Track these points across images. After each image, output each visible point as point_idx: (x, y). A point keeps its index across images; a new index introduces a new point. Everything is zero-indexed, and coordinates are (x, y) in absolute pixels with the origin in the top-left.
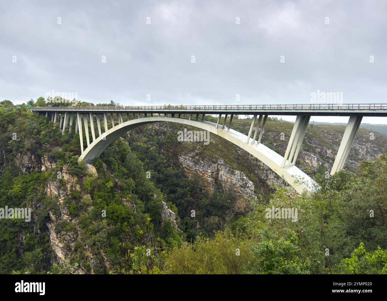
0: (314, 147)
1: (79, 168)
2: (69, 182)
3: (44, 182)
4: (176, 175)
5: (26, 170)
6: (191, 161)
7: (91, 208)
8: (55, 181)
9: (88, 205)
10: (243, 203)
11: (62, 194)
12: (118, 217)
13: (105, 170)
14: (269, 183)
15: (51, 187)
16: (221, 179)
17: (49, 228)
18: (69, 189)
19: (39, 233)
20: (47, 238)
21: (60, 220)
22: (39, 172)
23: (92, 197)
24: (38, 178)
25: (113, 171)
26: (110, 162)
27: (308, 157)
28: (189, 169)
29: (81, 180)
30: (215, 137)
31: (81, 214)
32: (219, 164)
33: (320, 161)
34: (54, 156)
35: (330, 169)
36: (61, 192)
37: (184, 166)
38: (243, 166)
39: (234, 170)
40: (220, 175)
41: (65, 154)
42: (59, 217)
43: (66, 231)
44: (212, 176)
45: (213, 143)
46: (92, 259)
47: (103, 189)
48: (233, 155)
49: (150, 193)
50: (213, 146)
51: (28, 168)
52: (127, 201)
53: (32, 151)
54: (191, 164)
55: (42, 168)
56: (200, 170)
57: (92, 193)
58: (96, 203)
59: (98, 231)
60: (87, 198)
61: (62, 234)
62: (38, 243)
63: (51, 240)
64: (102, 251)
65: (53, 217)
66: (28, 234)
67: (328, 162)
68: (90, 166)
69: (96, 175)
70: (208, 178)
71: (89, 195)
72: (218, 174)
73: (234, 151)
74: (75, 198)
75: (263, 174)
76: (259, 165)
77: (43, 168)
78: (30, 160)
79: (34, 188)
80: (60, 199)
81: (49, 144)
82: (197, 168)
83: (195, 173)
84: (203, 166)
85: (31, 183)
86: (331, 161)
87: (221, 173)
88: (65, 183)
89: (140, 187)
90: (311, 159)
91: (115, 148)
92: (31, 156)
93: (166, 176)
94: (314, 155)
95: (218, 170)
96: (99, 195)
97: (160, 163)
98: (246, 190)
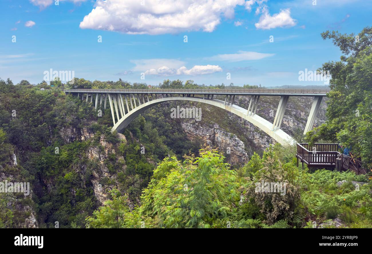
0: (290, 111)
1: (113, 136)
2: (106, 148)
3: (86, 149)
4: (180, 139)
5: (70, 140)
6: (192, 127)
7: (125, 167)
8: (95, 147)
9: (123, 165)
10: (236, 159)
11: (102, 157)
12: (146, 172)
13: (132, 137)
14: (255, 142)
15: (93, 152)
16: (217, 140)
17: (93, 184)
18: (107, 153)
19: (86, 188)
20: (92, 191)
21: (102, 176)
22: (79, 141)
23: (125, 158)
24: (80, 146)
25: (138, 138)
26: (135, 130)
27: (286, 119)
28: (190, 134)
29: (115, 145)
30: (210, 106)
31: (117, 171)
32: (215, 129)
33: (295, 122)
34: (93, 128)
35: (303, 128)
36: (101, 155)
37: (186, 131)
38: (235, 129)
39: (228, 133)
40: (216, 137)
41: (101, 127)
42: (101, 175)
43: (108, 185)
44: (209, 139)
45: (209, 112)
46: (130, 204)
47: (132, 152)
48: (225, 120)
49: (166, 154)
50: (209, 114)
51: (71, 139)
52: (151, 160)
53: (74, 125)
54: (192, 129)
55: (81, 138)
56: (200, 134)
57: (124, 155)
58: (129, 163)
59: (133, 184)
60: (121, 159)
61: (105, 187)
62: (87, 194)
63: (96, 193)
64: (137, 198)
65: (96, 175)
66: (78, 189)
67: (302, 123)
68: (120, 134)
69: (126, 141)
70: (207, 140)
71: (123, 157)
72: (214, 136)
73: (226, 118)
74: (112, 160)
75: (250, 135)
76: (247, 127)
77: (83, 138)
78: (72, 132)
79: (78, 154)
80: (101, 161)
81: (86, 119)
82: (198, 133)
83: (196, 136)
84: (202, 131)
85: (75, 150)
86: (304, 122)
87: (217, 135)
88: (104, 148)
89: (158, 150)
90: (288, 120)
91: (137, 120)
92: (73, 128)
93: (173, 140)
94: (291, 117)
95: (215, 133)
96: (130, 157)
97: (167, 130)
98: (238, 149)
